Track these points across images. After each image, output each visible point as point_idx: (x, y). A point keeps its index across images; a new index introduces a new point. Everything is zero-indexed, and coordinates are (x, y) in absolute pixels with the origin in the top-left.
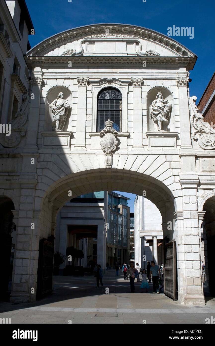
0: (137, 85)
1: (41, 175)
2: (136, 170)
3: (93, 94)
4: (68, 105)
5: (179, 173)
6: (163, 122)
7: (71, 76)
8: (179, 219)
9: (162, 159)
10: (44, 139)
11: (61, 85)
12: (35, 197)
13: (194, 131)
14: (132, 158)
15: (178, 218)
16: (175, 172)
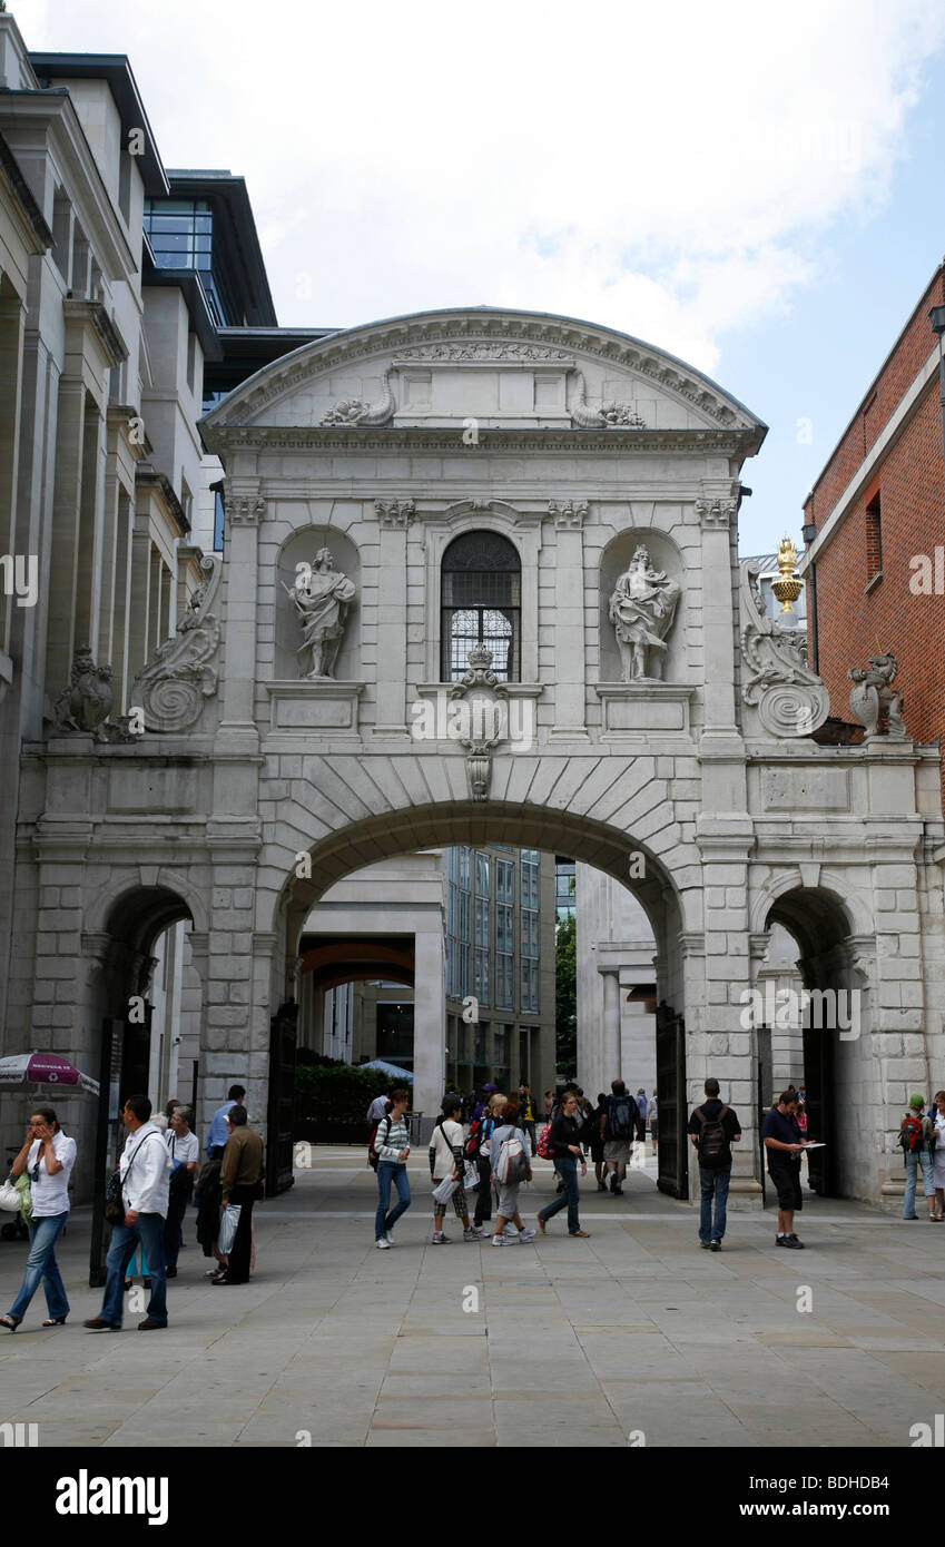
0: (569, 523)
1: (271, 822)
2: (562, 806)
3: (427, 557)
4: (349, 592)
5: (695, 814)
6: (650, 651)
7: (355, 492)
8: (692, 956)
9: (645, 768)
10: (276, 704)
11: (325, 523)
12: (256, 888)
13: (748, 678)
14: (550, 769)
15: (689, 952)
16: (685, 811)
